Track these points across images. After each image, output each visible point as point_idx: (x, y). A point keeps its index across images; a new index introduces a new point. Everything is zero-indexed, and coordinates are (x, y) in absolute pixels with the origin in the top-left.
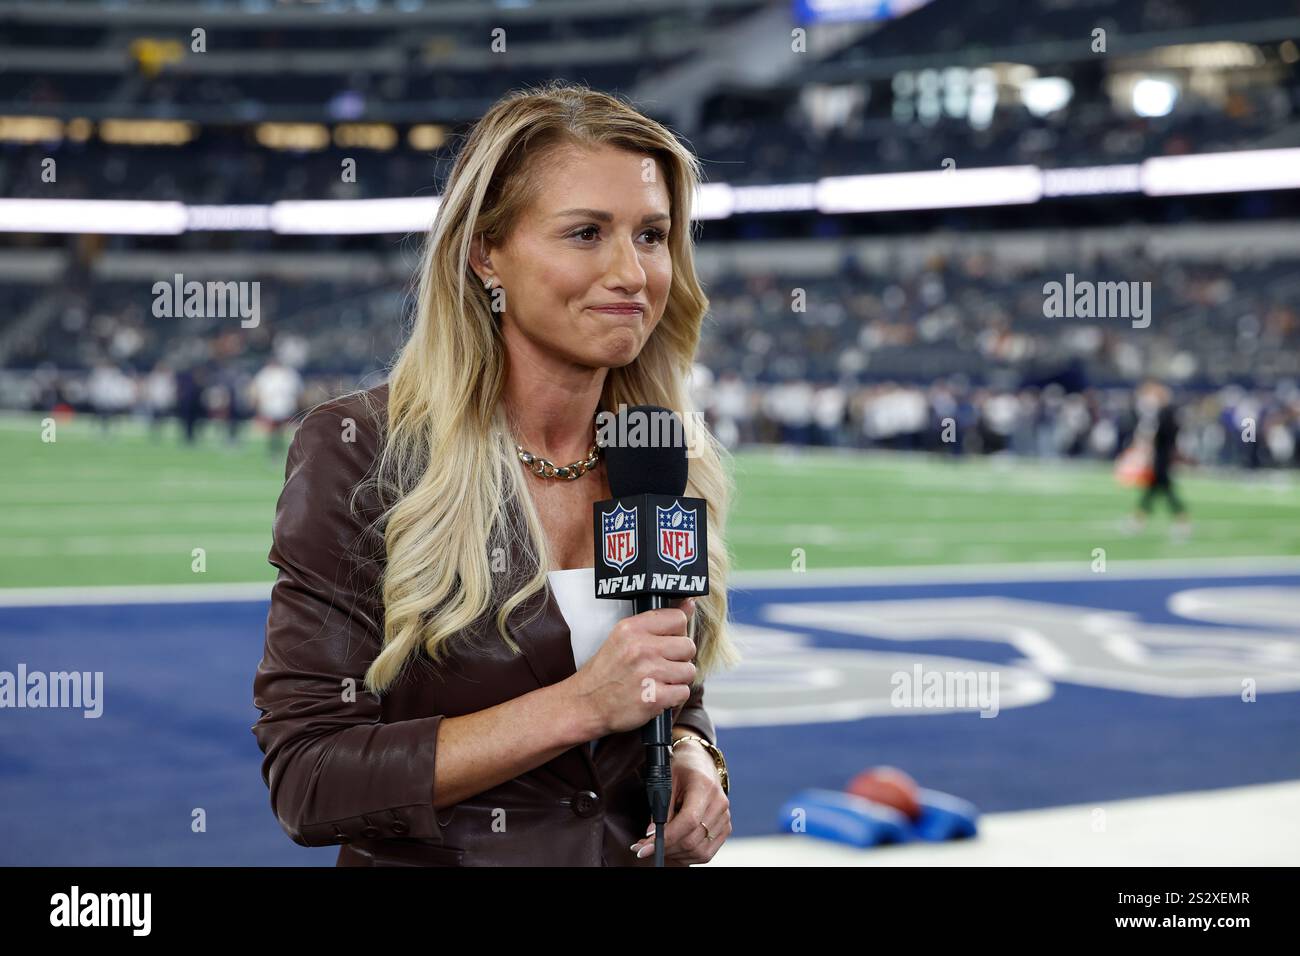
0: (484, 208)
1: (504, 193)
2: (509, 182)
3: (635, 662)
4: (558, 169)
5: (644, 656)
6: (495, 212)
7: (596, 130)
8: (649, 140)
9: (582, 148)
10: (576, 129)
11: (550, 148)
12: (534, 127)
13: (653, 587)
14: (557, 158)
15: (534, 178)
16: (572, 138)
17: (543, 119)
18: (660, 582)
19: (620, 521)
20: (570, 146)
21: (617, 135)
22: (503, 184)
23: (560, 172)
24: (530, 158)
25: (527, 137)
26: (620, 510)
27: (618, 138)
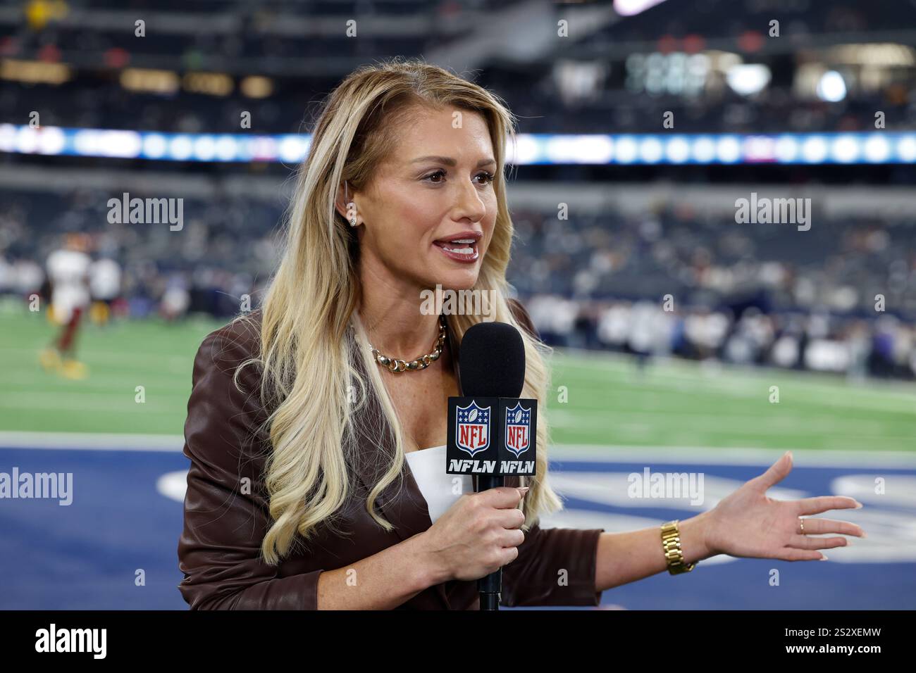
0: (349, 160)
1: (365, 147)
2: (369, 138)
3: (483, 532)
4: (411, 126)
5: (490, 527)
6: (360, 162)
7: (440, 94)
8: (479, 101)
9: (429, 109)
10: (422, 93)
11: (403, 109)
12: (388, 95)
13: (501, 472)
14: (410, 117)
15: (391, 134)
16: (420, 101)
17: (396, 87)
18: (506, 467)
19: (474, 415)
20: (419, 107)
21: (456, 97)
22: (365, 139)
23: (412, 128)
24: (386, 118)
25: (384, 100)
26: (474, 407)
27: (456, 100)
